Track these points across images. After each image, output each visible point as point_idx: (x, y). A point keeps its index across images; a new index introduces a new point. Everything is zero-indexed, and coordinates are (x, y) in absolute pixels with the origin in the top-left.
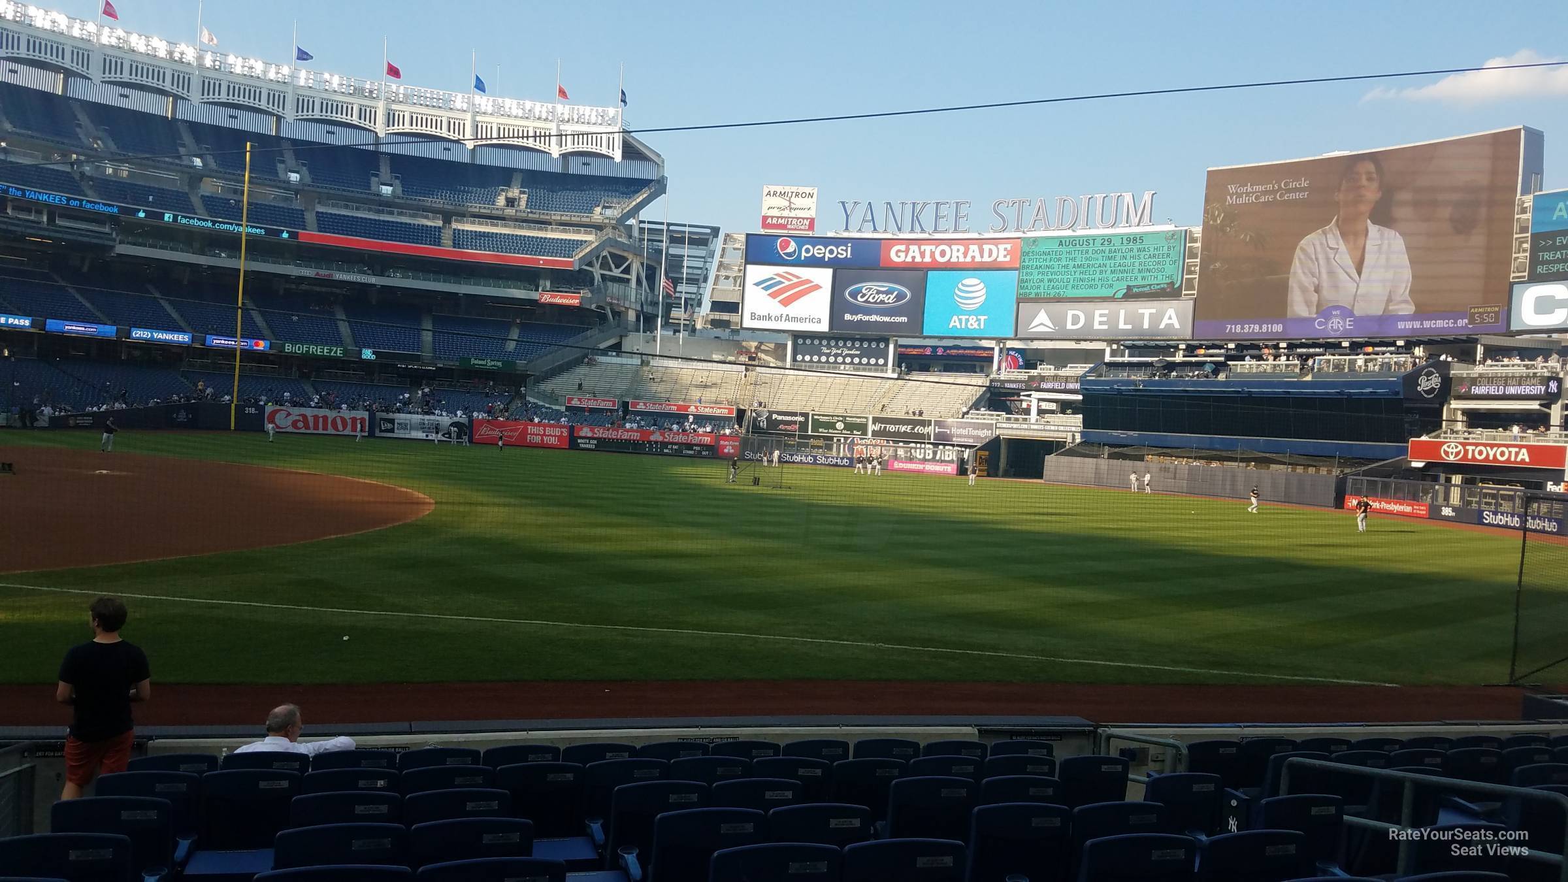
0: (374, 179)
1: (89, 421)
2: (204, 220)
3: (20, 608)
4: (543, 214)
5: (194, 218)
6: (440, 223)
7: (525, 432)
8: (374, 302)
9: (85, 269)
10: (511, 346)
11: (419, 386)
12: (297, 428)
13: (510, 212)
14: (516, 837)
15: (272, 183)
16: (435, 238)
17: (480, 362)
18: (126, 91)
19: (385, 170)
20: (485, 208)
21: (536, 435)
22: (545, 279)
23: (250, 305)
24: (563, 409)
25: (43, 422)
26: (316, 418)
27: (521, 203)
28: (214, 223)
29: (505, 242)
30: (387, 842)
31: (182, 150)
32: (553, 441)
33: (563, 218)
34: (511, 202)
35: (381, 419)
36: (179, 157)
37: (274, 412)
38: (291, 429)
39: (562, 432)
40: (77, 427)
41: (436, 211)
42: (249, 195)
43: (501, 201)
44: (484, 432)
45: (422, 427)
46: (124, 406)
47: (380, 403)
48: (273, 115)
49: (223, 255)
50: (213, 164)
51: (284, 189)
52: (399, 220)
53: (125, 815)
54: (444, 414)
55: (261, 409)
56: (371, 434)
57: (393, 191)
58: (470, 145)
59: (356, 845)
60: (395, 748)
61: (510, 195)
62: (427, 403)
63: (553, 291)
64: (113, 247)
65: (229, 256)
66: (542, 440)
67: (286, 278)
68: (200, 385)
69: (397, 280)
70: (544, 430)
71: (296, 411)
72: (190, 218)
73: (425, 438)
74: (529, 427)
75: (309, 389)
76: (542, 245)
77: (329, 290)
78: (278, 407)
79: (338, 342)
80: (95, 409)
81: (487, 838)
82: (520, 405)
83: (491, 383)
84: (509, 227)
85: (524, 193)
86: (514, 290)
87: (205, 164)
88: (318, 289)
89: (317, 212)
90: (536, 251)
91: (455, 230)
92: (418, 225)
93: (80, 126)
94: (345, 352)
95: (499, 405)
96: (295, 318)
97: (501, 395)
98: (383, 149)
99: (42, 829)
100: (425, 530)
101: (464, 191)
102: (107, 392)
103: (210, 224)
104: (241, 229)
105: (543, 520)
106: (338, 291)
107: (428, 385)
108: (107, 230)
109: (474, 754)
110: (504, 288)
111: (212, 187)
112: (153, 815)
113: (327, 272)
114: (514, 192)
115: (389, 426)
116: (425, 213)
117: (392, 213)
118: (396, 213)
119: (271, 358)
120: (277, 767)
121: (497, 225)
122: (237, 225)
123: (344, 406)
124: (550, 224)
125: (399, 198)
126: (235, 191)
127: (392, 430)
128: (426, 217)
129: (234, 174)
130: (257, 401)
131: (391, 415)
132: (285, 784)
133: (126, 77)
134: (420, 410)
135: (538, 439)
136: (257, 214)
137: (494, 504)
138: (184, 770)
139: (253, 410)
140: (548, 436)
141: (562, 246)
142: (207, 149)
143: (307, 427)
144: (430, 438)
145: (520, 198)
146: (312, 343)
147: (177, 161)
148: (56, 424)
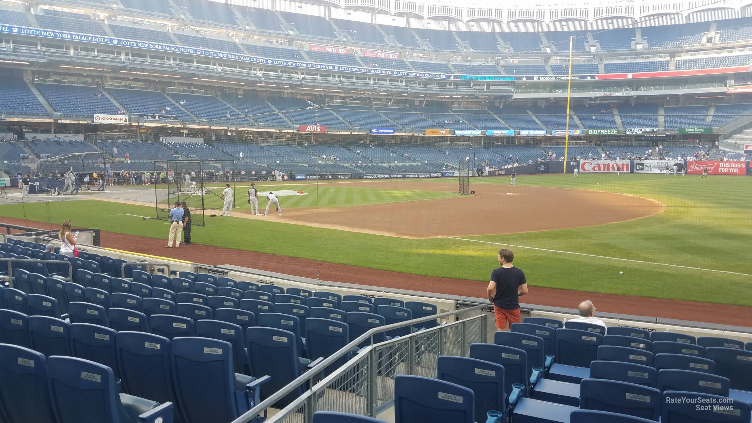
0: (633, 42)
1: (503, 172)
2: (551, 77)
3: (479, 250)
4: (730, 43)
5: (547, 77)
6: (668, 59)
7: (718, 167)
8: (633, 105)
9: (501, 107)
10: (709, 119)
11: (657, 145)
12: (595, 170)
13: (710, 45)
14: (719, 386)
15: (583, 54)
16: (666, 67)
17: (691, 130)
18: (517, 24)
19: (639, 36)
20: (694, 46)
21: (725, 168)
22: (731, 79)
23: (572, 113)
24: (742, 152)
25: (486, 173)
26: (604, 165)
27: (716, 40)
28: (556, 77)
29: (706, 62)
30: (646, 375)
31: (541, 46)
32: (736, 171)
33: (742, 43)
34: (710, 40)
35: (637, 164)
36: (540, 50)
37: (584, 163)
38: (592, 171)
39: (741, 166)
40: (499, 175)
41: (666, 53)
42: (572, 61)
43: (704, 40)
44: (693, 167)
45: (658, 167)
46: (518, 165)
47: (636, 156)
48: (583, 20)
49: (560, 92)
50: (555, 49)
51: (588, 55)
52: (646, 61)
53: (524, 342)
54: (671, 159)
55: (578, 163)
56: (632, 172)
57: (643, 47)
58: (685, 14)
59: (630, 374)
60: (648, 329)
61: (709, 36)
62: (661, 154)
63: (736, 85)
64: (512, 95)
65: (563, 92)
66: (729, 171)
67: (590, 99)
68: (550, 153)
69: (645, 92)
70: (730, 165)
71: (593, 162)
72: (545, 77)
73: (660, 172)
74: (721, 164)
75: (600, 151)
76: (729, 61)
77: (610, 101)
78: (586, 161)
79: (615, 127)
80: (506, 167)
81: (701, 383)
82: (715, 152)
83: (698, 141)
84: (709, 54)
85: (718, 33)
86: (712, 88)
87: (551, 51)
88: (605, 102)
89: (604, 64)
90: (725, 64)
91: (676, 61)
92: (657, 62)
93: (499, 44)
94: (618, 131)
95: (703, 152)
96: (594, 117)
97: (703, 146)
98: (638, 26)
99: (491, 342)
100: (661, 220)
101: (682, 39)
102: (511, 159)
103: (554, 78)
104: (568, 78)
105: (729, 215)
106: (615, 101)
107: (662, 144)
108: (510, 88)
109: (692, 339)
110: (705, 87)
111: (553, 61)
112: (536, 344)
113: (609, 93)
114: (712, 34)
115: (641, 167)
116: (660, 55)
117: (642, 58)
118: (644, 57)
119: (583, 138)
120: (590, 330)
121: (701, 54)
122: (566, 76)
123: (618, 158)
124: (734, 48)
125: (646, 49)
126: (565, 61)
127: (642, 169)
128: (661, 57)
129: (565, 53)
130: (576, 159)
131: (642, 162)
132: (594, 339)
133: (517, 18)
134: (657, 158)
135: (726, 170)
136: (577, 69)
137: (701, 207)
138: (547, 325)
139: (574, 163)
140: (733, 168)
141: (741, 59)
142: (553, 43)
143: (600, 169)
144: (662, 172)
145: (715, 37)
146: (602, 129)
147: (539, 52)
148: (491, 174)
